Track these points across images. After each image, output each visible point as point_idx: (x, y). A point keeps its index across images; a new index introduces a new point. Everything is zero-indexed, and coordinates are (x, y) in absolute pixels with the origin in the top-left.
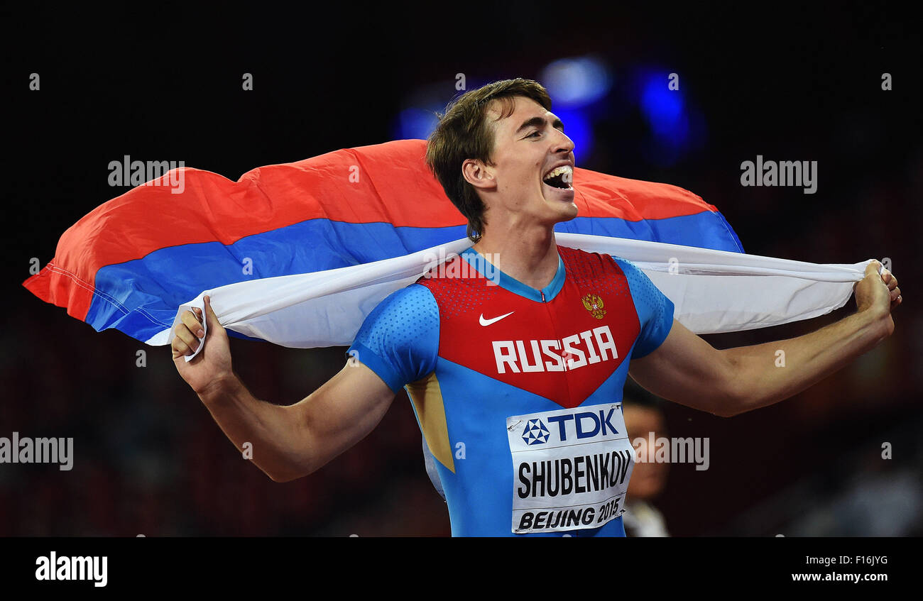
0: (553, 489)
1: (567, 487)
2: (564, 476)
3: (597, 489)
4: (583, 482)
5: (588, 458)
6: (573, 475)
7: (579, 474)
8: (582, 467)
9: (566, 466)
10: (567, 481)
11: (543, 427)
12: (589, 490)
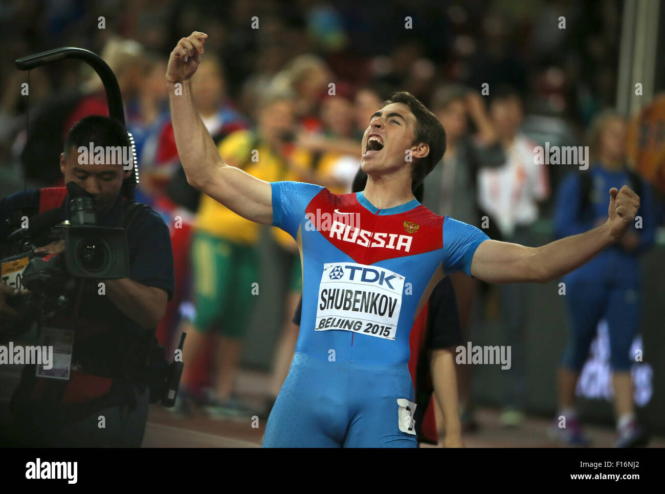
0: (338, 305)
1: (347, 306)
2: (346, 299)
3: (366, 311)
4: (358, 305)
5: (365, 293)
6: (352, 300)
7: (356, 301)
8: (360, 297)
9: (349, 294)
10: (348, 303)
11: (341, 271)
12: (361, 311)
